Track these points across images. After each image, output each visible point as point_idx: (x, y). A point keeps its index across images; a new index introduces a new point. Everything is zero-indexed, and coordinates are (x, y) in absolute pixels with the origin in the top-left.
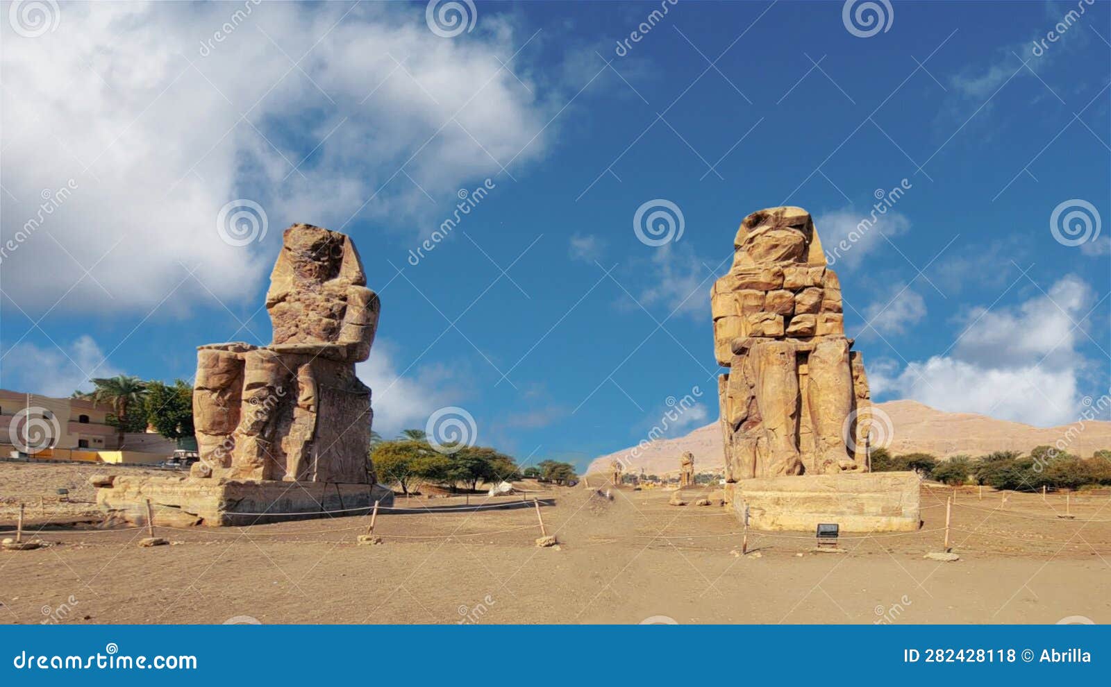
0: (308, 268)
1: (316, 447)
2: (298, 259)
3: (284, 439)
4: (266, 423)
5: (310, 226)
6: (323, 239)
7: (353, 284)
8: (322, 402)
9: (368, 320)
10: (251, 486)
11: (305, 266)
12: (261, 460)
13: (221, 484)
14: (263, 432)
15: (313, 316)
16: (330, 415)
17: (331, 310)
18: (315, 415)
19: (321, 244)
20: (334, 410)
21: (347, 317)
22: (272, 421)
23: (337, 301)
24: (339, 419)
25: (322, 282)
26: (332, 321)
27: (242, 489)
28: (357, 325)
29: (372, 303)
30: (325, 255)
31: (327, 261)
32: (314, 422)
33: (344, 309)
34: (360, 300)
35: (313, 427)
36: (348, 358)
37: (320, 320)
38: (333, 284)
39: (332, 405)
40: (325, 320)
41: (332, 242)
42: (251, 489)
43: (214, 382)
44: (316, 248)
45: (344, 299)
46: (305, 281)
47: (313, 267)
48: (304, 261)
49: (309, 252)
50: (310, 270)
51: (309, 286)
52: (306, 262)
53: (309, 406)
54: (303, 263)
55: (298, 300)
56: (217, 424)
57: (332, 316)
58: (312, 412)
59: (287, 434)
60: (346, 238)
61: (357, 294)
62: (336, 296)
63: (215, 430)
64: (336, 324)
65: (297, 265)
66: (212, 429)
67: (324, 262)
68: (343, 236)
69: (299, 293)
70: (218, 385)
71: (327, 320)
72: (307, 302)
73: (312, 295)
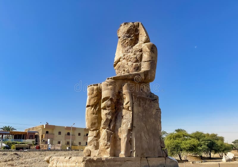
0: (126, 42)
1: (133, 133)
2: (122, 40)
3: (119, 129)
4: (111, 120)
5: (126, 23)
6: (131, 26)
7: (144, 43)
8: (134, 105)
9: (152, 58)
10: (100, 161)
11: (125, 42)
12: (109, 144)
13: (83, 161)
14: (109, 126)
15: (130, 63)
16: (139, 112)
17: (136, 58)
18: (131, 112)
19: (130, 29)
20: (141, 109)
21: (143, 60)
22: (113, 119)
23: (138, 53)
24: (144, 114)
25: (132, 47)
26: (138, 63)
27: (95, 164)
28: (148, 61)
29: (153, 49)
30: (132, 34)
31: (133, 36)
32: (131, 117)
33: (141, 56)
34: (147, 48)
35: (131, 120)
36: (145, 79)
38: (136, 47)
39: (140, 106)
40: (134, 64)
41: (134, 27)
42: (99, 164)
43: (92, 102)
44: (128, 31)
45: (141, 51)
46: (126, 49)
47: (128, 41)
48: (124, 40)
49: (126, 35)
50: (127, 43)
51: (127, 51)
52: (125, 40)
53: (128, 107)
54: (124, 41)
55: (124, 59)
56: (93, 124)
57: (137, 61)
58: (130, 111)
59: (120, 127)
60: (140, 23)
61: (146, 46)
62: (138, 51)
63: (93, 128)
64: (139, 65)
65: (122, 43)
66: (92, 127)
67: (132, 37)
68: (139, 23)
69: (124, 55)
70: (94, 103)
71: (135, 63)
72: (127, 58)
73: (129, 54)
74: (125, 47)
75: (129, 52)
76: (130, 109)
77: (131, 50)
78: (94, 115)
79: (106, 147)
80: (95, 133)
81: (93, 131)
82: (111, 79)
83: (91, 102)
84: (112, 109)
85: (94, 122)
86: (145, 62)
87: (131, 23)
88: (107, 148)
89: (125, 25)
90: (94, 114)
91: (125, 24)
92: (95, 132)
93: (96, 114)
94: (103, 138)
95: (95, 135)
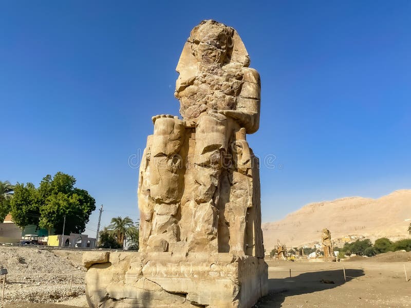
0: (213, 54)
2: (207, 48)
3: (227, 206)
4: (216, 189)
6: (223, 31)
7: (245, 66)
9: (259, 95)
11: (211, 53)
17: (232, 88)
18: (251, 179)
19: (223, 35)
21: (244, 93)
22: (220, 185)
23: (235, 80)
25: (221, 66)
26: (233, 97)
29: (259, 81)
30: (223, 44)
31: (225, 48)
32: (252, 187)
33: (241, 86)
34: (253, 77)
35: (252, 192)
37: (224, 97)
38: (231, 67)
41: (228, 34)
43: (171, 148)
44: (220, 38)
45: (240, 78)
46: (210, 66)
47: (217, 54)
48: (210, 49)
49: (215, 41)
50: (215, 56)
51: (213, 70)
52: (212, 50)
53: (248, 169)
54: (210, 51)
55: (205, 82)
56: (170, 191)
57: (232, 93)
58: (249, 176)
59: (228, 201)
60: (235, 31)
61: (251, 73)
62: (234, 76)
63: (169, 198)
64: (234, 100)
65: (205, 52)
66: (167, 197)
67: (223, 49)
68: (233, 31)
69: (205, 76)
70: (173, 151)
71: (229, 96)
72: (212, 83)
73: (216, 77)
74: (208, 62)
75: (216, 73)
76: (250, 172)
77: (219, 71)
78: (173, 174)
79: (211, 236)
80: (173, 209)
81: (169, 204)
82: (222, 113)
83: (168, 147)
84: (219, 168)
85: (172, 186)
86: (249, 98)
87: (222, 25)
88: (213, 239)
89: (213, 24)
90: (172, 172)
91: (214, 22)
92: (173, 206)
93: (176, 173)
94: (206, 219)
95: (173, 213)
